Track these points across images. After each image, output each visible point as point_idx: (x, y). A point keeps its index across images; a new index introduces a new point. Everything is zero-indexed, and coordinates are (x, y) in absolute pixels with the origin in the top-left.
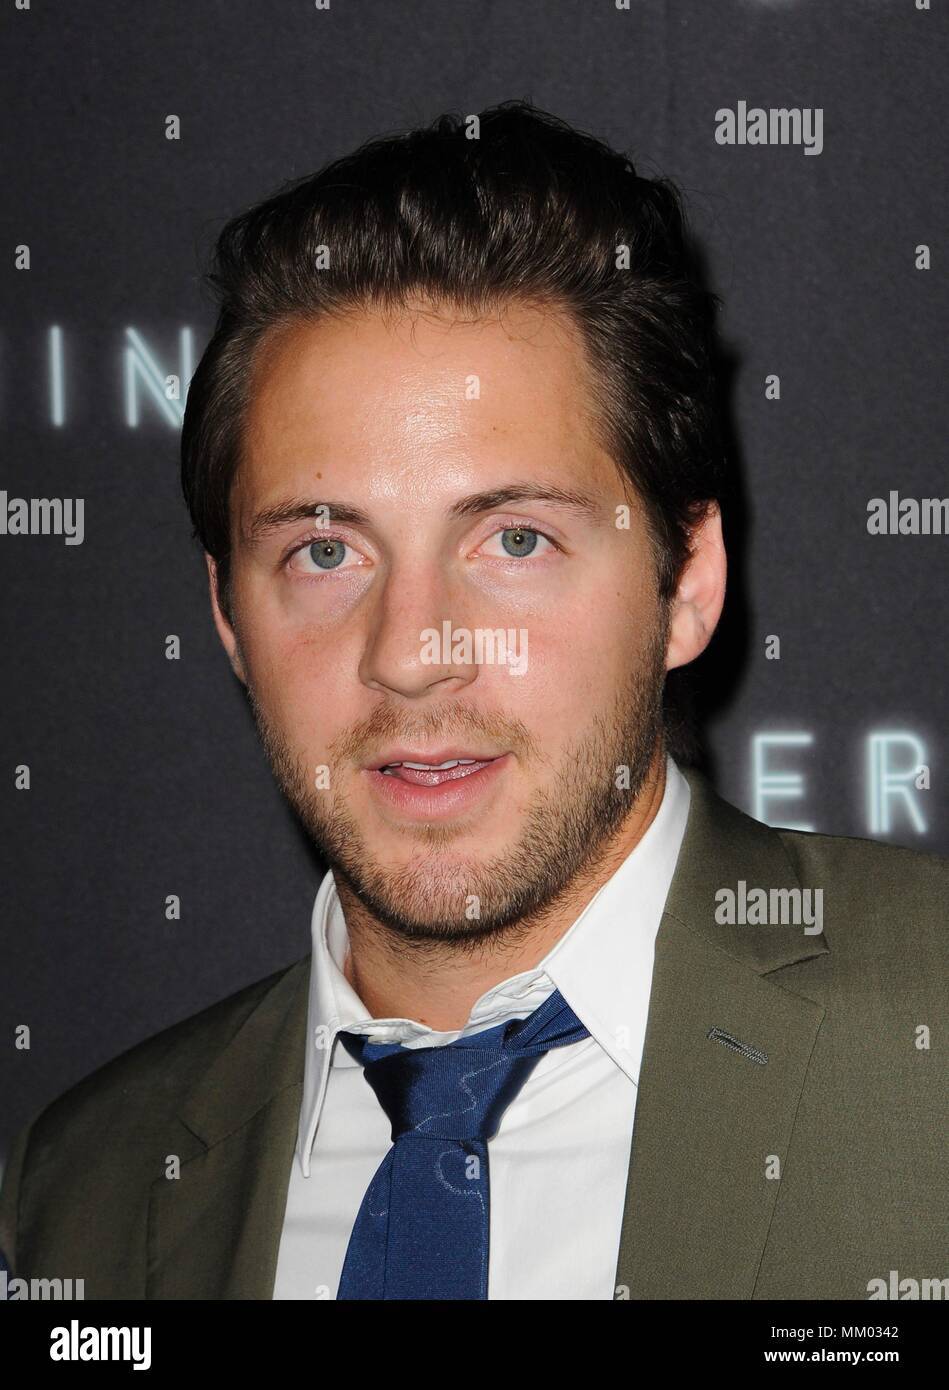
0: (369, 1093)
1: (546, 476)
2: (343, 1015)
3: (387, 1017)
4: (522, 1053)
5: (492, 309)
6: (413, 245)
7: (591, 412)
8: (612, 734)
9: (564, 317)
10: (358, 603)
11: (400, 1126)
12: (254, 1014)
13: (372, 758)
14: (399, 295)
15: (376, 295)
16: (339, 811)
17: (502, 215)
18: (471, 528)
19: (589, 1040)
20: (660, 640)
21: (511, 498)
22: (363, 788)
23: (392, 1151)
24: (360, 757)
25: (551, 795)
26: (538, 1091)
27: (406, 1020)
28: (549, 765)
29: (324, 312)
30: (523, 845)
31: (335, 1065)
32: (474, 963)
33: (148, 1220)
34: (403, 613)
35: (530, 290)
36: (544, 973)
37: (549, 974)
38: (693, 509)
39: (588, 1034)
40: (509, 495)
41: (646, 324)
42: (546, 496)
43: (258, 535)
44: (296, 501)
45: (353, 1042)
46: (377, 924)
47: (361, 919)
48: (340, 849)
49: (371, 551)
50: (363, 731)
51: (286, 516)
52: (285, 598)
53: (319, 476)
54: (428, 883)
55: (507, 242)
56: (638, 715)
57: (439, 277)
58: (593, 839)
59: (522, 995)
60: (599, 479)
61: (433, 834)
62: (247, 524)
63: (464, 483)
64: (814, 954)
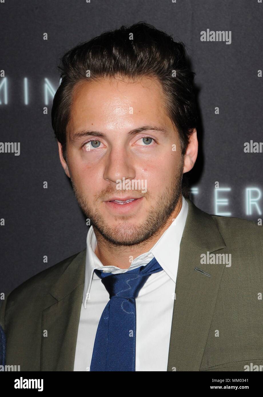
0: (103, 286)
1: (154, 123)
2: (96, 265)
3: (108, 265)
4: (144, 275)
5: (138, 79)
6: (117, 62)
7: (164, 106)
8: (170, 191)
9: (157, 81)
10: (102, 158)
11: (112, 295)
12: (70, 265)
13: (107, 199)
14: (113, 76)
15: (107, 75)
16: (97, 213)
17: (141, 53)
18: (133, 138)
19: (163, 271)
20: (182, 166)
21: (144, 130)
22: (104, 206)
23: (110, 302)
24: (103, 199)
25: (155, 208)
26: (149, 285)
27: (113, 266)
28: (154, 200)
29: (93, 80)
30: (147, 221)
31: (94, 279)
32: (132, 251)
33: (42, 321)
34: (115, 161)
35: (147, 74)
36: (151, 253)
37: (153, 253)
38: (190, 131)
39: (162, 269)
40: (144, 129)
41: (178, 82)
42: (153, 129)
43: (75, 139)
44: (86, 131)
45: (98, 272)
46: (106, 241)
47: (101, 240)
48: (97, 222)
49: (106, 143)
50: (104, 192)
51: (83, 135)
52: (82, 156)
53: (92, 124)
54: (122, 231)
55: (142, 61)
56: (177, 186)
57: (124, 70)
58: (165, 219)
59: (145, 259)
60: (167, 124)
61: (124, 218)
62: (72, 136)
63: (131, 126)
64: (222, 248)
